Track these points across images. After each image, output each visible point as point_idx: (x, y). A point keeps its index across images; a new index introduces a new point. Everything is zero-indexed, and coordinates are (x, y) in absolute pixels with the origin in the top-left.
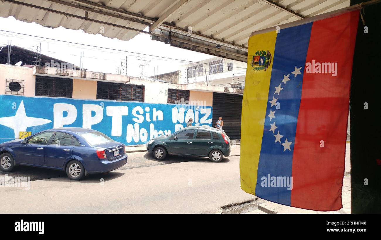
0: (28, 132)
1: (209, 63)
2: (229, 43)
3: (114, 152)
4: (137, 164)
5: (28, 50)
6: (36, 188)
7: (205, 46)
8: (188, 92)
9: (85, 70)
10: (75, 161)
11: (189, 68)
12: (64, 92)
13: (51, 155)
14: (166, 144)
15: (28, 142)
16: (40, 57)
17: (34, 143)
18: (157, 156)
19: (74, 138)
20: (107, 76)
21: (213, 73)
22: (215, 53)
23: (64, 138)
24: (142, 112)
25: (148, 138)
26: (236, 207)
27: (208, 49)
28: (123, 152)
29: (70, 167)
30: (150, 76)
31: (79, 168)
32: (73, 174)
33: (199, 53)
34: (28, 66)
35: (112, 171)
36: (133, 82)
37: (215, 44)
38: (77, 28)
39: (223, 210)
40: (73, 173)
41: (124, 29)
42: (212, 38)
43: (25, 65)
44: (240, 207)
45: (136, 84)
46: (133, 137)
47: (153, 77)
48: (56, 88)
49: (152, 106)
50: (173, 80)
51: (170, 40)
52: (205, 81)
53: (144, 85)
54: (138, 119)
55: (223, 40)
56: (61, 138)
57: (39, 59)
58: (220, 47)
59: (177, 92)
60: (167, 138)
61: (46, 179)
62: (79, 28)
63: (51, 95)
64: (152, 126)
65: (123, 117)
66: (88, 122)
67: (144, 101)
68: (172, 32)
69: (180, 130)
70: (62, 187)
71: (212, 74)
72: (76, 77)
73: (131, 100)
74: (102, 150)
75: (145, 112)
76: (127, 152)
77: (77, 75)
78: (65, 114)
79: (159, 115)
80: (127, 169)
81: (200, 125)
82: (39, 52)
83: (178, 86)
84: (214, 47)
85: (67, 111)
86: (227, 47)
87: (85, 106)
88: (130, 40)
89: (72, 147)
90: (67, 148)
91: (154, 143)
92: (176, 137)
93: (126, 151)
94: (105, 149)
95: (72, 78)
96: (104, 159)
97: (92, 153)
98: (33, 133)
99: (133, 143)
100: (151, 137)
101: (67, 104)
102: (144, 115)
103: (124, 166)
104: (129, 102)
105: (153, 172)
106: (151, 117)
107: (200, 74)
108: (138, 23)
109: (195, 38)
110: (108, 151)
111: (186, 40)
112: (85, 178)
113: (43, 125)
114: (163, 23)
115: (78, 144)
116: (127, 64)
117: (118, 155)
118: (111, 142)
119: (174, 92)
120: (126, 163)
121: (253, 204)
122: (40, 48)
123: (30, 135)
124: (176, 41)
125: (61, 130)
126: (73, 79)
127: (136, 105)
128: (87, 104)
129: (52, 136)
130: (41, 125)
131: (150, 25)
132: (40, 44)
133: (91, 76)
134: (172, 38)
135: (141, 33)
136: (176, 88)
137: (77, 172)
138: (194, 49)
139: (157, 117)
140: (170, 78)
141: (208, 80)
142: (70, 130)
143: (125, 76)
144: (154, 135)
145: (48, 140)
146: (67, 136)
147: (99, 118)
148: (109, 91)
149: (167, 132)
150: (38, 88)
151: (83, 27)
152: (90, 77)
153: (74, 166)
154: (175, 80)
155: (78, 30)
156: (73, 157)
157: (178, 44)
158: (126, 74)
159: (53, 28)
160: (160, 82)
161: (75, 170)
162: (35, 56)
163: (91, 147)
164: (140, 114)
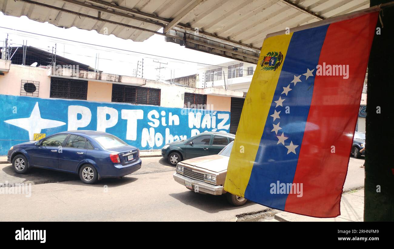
0: (42, 134)
1: (229, 66)
2: (246, 45)
3: (128, 156)
4: (152, 169)
5: (44, 51)
6: (49, 190)
7: (221, 48)
8: (205, 96)
9: (101, 72)
10: (89, 164)
11: (208, 72)
12: (78, 94)
13: (64, 158)
14: (182, 150)
15: (42, 144)
16: (55, 58)
17: (48, 145)
18: (172, 162)
19: (87, 141)
20: (122, 78)
21: (232, 76)
22: (231, 55)
23: (79, 141)
24: (157, 116)
25: (163, 143)
26: (251, 216)
27: (225, 52)
28: (138, 156)
29: (83, 171)
30: (166, 80)
31: (92, 172)
32: (87, 178)
33: (215, 55)
34: (43, 67)
35: (125, 176)
36: (149, 85)
37: (232, 46)
38: (90, 28)
39: (237, 218)
40: (86, 176)
41: (138, 30)
42: (229, 40)
43: (41, 66)
44: (255, 216)
45: (152, 87)
46: (148, 142)
47: (169, 80)
48: (71, 90)
49: (168, 110)
50: (190, 84)
51: (185, 41)
52: (223, 86)
53: (160, 88)
54: (154, 123)
55: (240, 43)
56: (75, 141)
57: (54, 60)
58: (237, 49)
59: (194, 97)
60: (182, 143)
61: (59, 182)
62: (92, 29)
63: (65, 97)
64: (167, 131)
65: (139, 121)
66: (102, 125)
67: (160, 105)
68: (187, 33)
69: (197, 135)
70: (75, 191)
71: (231, 78)
72: (91, 79)
73: (146, 104)
74: (116, 154)
75: (161, 117)
76: (141, 157)
77: (92, 77)
78: (79, 117)
79: (175, 120)
80: (141, 174)
81: (217, 131)
82: (54, 53)
83: (195, 90)
84: (231, 50)
85: (82, 114)
86: (244, 49)
87: (99, 109)
88: (144, 41)
89: (85, 150)
90: (81, 151)
91: (169, 148)
92: (191, 143)
93: (140, 155)
94: (118, 153)
95: (86, 80)
96: (117, 164)
97: (106, 157)
98: (47, 136)
99: (147, 148)
100: (167, 142)
101: (81, 106)
102: (160, 119)
103: (138, 171)
104: (145, 105)
105: (168, 178)
106: (167, 122)
107: (219, 78)
108: (153, 24)
109: (211, 40)
110: (122, 155)
111: (201, 42)
112: (98, 182)
113: (57, 127)
114: (177, 24)
115: (91, 147)
116: (143, 66)
117: (132, 159)
118: (126, 146)
119: (191, 96)
120: (140, 168)
121: (269, 214)
122: (55, 49)
123: (44, 137)
124: (191, 43)
125: (75, 132)
126: (88, 81)
127: (152, 109)
128: (101, 107)
129: (66, 139)
130: (56, 128)
131: (164, 26)
132: (56, 45)
133: (107, 78)
134: (187, 40)
135: (156, 35)
136: (193, 92)
137: (90, 176)
138: (210, 51)
139: (173, 122)
140: (187, 81)
141: (226, 84)
142: (84, 133)
143: (140, 79)
144: (170, 139)
145: (62, 142)
146: (81, 139)
147: (114, 121)
148: (124, 94)
149: (183, 137)
150: (53, 90)
151: (96, 28)
152: (105, 79)
153: (87, 169)
154: (193, 84)
155: (91, 30)
156: (87, 160)
157: (193, 45)
158: (142, 77)
159: (66, 28)
160: (177, 85)
161: (88, 174)
162: (51, 57)
163: (104, 151)
164: (155, 118)
